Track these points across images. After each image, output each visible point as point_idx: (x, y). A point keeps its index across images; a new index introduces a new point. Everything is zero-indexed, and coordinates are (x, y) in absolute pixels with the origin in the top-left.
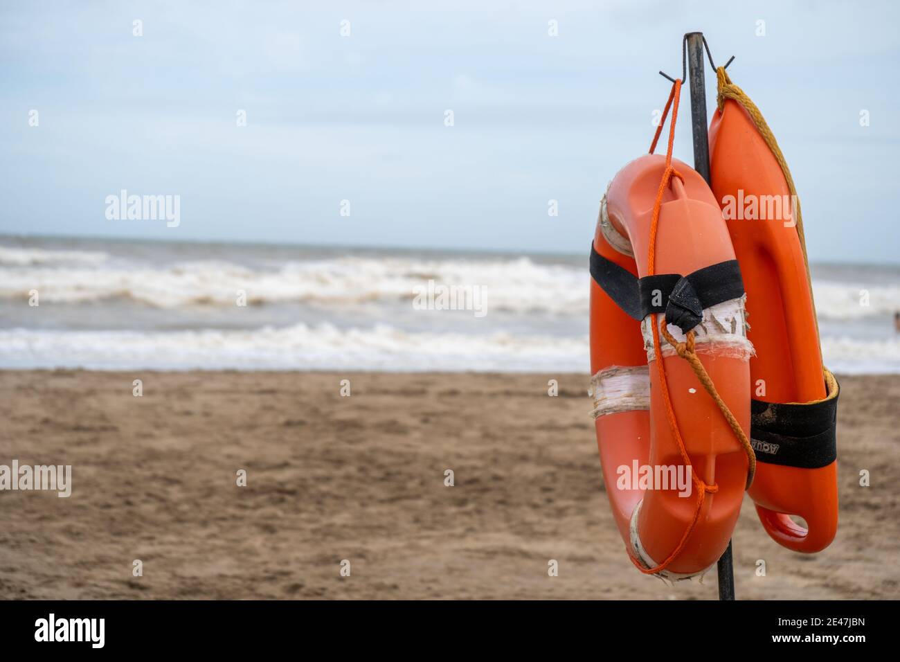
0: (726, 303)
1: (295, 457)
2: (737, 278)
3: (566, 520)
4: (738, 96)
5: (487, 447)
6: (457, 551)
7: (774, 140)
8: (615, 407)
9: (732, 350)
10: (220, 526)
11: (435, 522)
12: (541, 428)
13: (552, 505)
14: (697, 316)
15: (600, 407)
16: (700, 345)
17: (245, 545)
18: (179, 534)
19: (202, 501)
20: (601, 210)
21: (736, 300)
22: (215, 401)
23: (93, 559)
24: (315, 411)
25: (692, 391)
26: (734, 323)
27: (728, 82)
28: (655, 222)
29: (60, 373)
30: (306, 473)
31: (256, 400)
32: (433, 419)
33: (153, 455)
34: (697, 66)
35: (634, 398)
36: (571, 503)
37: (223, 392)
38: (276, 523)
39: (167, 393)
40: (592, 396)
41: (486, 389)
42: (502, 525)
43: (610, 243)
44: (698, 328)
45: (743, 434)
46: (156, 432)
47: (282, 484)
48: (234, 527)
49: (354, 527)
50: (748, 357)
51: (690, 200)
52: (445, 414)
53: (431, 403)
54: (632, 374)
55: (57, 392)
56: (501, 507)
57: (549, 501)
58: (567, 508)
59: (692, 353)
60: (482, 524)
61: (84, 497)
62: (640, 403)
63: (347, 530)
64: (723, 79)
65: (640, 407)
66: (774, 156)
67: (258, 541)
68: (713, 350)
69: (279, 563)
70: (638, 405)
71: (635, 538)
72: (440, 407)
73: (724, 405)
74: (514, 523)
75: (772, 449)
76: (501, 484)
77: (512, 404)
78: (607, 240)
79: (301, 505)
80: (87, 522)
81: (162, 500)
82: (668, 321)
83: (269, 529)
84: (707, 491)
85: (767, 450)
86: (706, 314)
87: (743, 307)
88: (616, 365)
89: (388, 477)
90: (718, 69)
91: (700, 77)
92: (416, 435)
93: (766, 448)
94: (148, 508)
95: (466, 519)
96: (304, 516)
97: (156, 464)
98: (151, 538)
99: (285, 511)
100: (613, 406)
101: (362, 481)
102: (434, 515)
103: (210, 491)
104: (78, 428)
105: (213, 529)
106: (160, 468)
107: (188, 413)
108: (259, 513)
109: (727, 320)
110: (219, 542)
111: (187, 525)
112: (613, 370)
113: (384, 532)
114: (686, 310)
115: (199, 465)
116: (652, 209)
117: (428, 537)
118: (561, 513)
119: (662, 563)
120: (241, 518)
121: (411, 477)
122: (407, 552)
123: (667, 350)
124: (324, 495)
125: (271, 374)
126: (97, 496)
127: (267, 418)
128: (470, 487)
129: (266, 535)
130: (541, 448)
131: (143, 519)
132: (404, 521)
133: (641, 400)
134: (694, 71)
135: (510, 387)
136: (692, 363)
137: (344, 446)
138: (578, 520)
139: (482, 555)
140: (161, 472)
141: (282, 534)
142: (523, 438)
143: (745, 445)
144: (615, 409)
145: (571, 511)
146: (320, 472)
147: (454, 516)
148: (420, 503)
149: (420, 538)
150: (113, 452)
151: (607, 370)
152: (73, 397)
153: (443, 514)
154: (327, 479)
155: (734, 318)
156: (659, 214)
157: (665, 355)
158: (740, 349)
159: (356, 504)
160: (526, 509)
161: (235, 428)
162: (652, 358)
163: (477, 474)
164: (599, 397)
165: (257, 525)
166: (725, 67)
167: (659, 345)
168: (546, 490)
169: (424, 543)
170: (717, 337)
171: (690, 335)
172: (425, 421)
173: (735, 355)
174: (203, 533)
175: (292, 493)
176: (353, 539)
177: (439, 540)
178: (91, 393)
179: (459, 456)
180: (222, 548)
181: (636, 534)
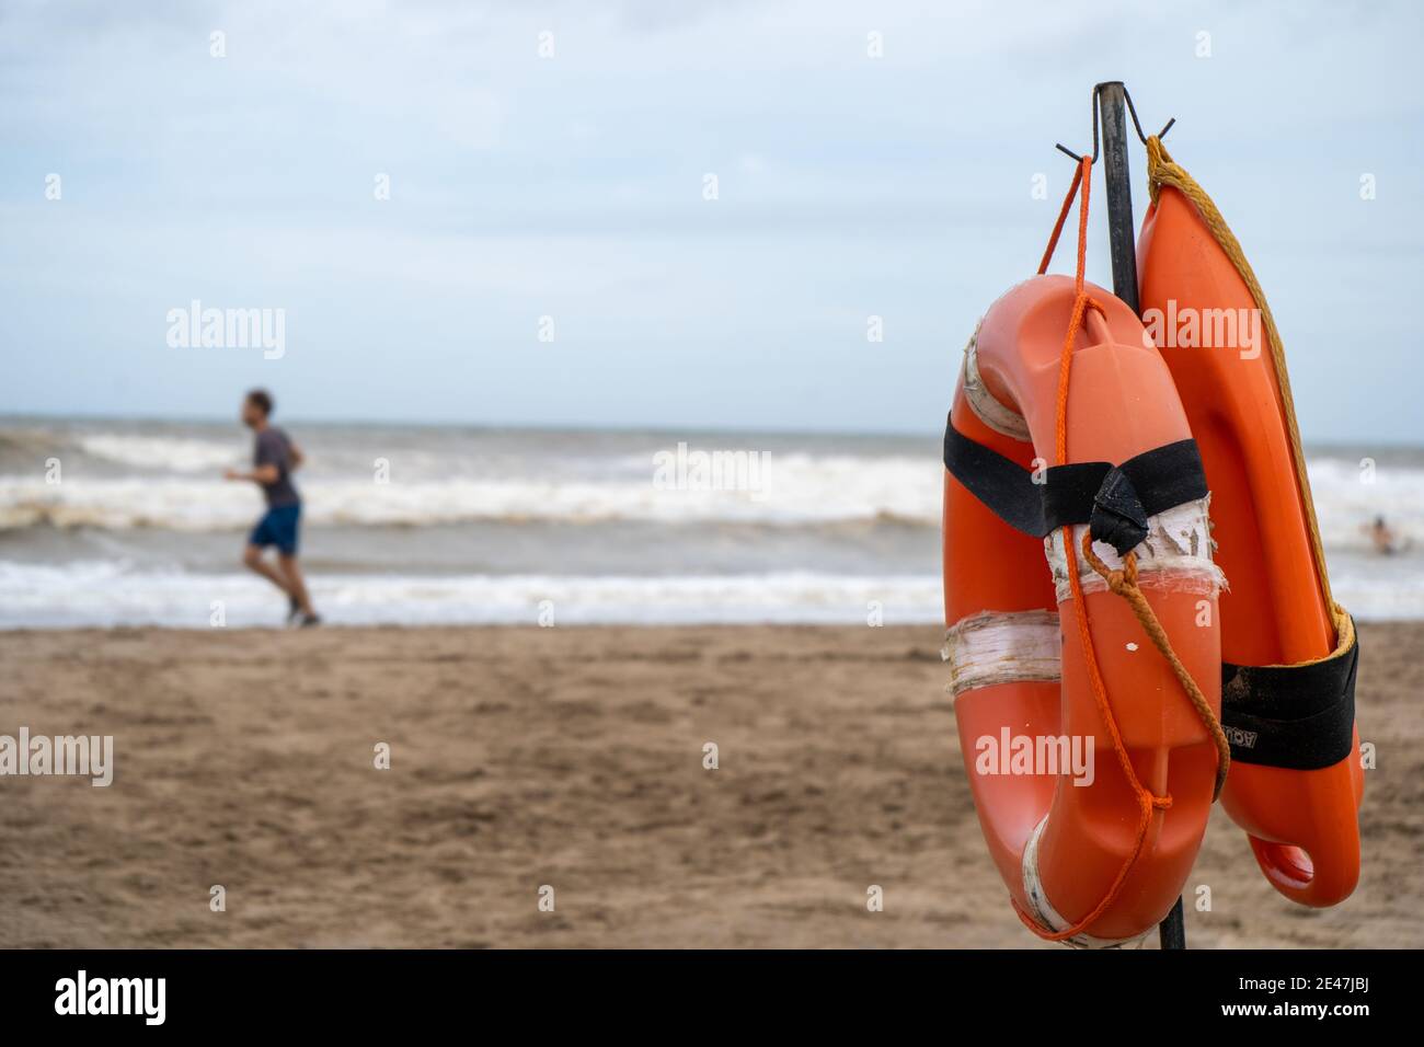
0: (1182, 507)
1: (493, 762)
2: (1196, 467)
3: (922, 856)
4: (1178, 181)
5: (796, 742)
6: (749, 907)
7: (1239, 249)
8: (989, 676)
9: (1193, 582)
10: (375, 873)
11: (715, 862)
12: (882, 710)
13: (900, 833)
14: (1140, 528)
15: (963, 677)
16: (1143, 575)
17: (415, 901)
18: (311, 885)
19: (345, 833)
20: (966, 363)
21: (1197, 502)
22: (365, 674)
23: (173, 927)
24: (524, 689)
25: (1132, 647)
26: (1194, 538)
27: (1166, 158)
28: (1065, 380)
29: (121, 633)
30: (512, 788)
31: (431, 671)
32: (711, 699)
33: (268, 761)
34: (1115, 135)
35: (1016, 663)
36: (931, 829)
37: (377, 659)
38: (463, 866)
39: (291, 662)
40: (949, 660)
41: (794, 650)
42: (822, 866)
43: (980, 417)
44: (1141, 548)
45: (1212, 715)
46: (273, 725)
47: (472, 804)
48: (396, 874)
49: (587, 872)
50: (1217, 592)
51: (1117, 345)
52: (729, 690)
53: (706, 673)
54: (1014, 624)
55: (115, 664)
56: (819, 837)
57: (896, 826)
58: (923, 837)
59: (1133, 586)
60: (790, 864)
61: (160, 829)
62: (1027, 669)
63: (575, 877)
64: (1157, 154)
65: (1028, 676)
66: (1239, 274)
67: (434, 895)
68: (1164, 582)
69: (469, 930)
70: (1024, 672)
71: (1033, 883)
72: (722, 680)
73: (1183, 669)
74: (840, 861)
75: (1248, 739)
76: (818, 800)
77: (836, 673)
78: (976, 412)
79: (503, 838)
80: (164, 869)
81: (282, 832)
82: (1094, 536)
83: (452, 876)
84: (1156, 808)
85: (1241, 741)
86: (1152, 523)
87: (1206, 514)
88: (987, 609)
89: (639, 791)
90: (1150, 138)
91: (1120, 152)
92: (685, 724)
93: (1239, 738)
94: (261, 846)
95: (764, 857)
96: (507, 854)
97: (273, 775)
98: (266, 893)
99: (477, 847)
100: (985, 675)
101: (598, 797)
102: (714, 851)
103: (359, 817)
104: (149, 720)
105: (364, 877)
106: (279, 781)
107: (322, 694)
108: (435, 850)
109: (1184, 534)
110: (373, 898)
111: (323, 871)
112: (983, 619)
113: (634, 879)
114: (1123, 518)
115: (341, 776)
116: (1058, 360)
117: (704, 886)
118: (914, 845)
119: (1078, 923)
120: (408, 859)
121: (676, 791)
122: (670, 911)
123: (1090, 583)
124: (539, 821)
125: (453, 630)
126: (181, 828)
127: (449, 700)
128: (770, 806)
129: (449, 886)
130: (881, 743)
131: (253, 862)
132: (667, 860)
133: (1029, 665)
134: (1111, 143)
135: (832, 647)
136: (1134, 602)
137: (570, 743)
138: (943, 855)
139: (791, 914)
140: (280, 788)
141: (473, 883)
142: (854, 728)
143: (1214, 733)
144: (988, 680)
145: (931, 842)
146: (533, 785)
147: (745, 852)
148: (692, 832)
149: (692, 887)
150: (205, 757)
151: (972, 619)
152: (141, 671)
153: (728, 850)
154: (544, 796)
155: (1194, 531)
156: (1070, 367)
157: (1088, 590)
158: (1205, 580)
159: (588, 835)
160: (858, 839)
161: (399, 717)
162: (1066, 596)
163: (781, 785)
164: (960, 662)
165: (433, 869)
166: (1161, 136)
167: (1077, 573)
168: (890, 809)
169: (699, 895)
170: (1171, 561)
171: (1130, 558)
172: (699, 702)
173: (1198, 589)
174: (347, 883)
175: (488, 818)
176: (586, 889)
177: (723, 890)
178: (169, 663)
179: (752, 757)
180: (379, 907)
181: (1034, 877)
